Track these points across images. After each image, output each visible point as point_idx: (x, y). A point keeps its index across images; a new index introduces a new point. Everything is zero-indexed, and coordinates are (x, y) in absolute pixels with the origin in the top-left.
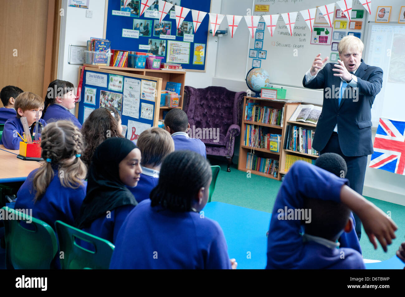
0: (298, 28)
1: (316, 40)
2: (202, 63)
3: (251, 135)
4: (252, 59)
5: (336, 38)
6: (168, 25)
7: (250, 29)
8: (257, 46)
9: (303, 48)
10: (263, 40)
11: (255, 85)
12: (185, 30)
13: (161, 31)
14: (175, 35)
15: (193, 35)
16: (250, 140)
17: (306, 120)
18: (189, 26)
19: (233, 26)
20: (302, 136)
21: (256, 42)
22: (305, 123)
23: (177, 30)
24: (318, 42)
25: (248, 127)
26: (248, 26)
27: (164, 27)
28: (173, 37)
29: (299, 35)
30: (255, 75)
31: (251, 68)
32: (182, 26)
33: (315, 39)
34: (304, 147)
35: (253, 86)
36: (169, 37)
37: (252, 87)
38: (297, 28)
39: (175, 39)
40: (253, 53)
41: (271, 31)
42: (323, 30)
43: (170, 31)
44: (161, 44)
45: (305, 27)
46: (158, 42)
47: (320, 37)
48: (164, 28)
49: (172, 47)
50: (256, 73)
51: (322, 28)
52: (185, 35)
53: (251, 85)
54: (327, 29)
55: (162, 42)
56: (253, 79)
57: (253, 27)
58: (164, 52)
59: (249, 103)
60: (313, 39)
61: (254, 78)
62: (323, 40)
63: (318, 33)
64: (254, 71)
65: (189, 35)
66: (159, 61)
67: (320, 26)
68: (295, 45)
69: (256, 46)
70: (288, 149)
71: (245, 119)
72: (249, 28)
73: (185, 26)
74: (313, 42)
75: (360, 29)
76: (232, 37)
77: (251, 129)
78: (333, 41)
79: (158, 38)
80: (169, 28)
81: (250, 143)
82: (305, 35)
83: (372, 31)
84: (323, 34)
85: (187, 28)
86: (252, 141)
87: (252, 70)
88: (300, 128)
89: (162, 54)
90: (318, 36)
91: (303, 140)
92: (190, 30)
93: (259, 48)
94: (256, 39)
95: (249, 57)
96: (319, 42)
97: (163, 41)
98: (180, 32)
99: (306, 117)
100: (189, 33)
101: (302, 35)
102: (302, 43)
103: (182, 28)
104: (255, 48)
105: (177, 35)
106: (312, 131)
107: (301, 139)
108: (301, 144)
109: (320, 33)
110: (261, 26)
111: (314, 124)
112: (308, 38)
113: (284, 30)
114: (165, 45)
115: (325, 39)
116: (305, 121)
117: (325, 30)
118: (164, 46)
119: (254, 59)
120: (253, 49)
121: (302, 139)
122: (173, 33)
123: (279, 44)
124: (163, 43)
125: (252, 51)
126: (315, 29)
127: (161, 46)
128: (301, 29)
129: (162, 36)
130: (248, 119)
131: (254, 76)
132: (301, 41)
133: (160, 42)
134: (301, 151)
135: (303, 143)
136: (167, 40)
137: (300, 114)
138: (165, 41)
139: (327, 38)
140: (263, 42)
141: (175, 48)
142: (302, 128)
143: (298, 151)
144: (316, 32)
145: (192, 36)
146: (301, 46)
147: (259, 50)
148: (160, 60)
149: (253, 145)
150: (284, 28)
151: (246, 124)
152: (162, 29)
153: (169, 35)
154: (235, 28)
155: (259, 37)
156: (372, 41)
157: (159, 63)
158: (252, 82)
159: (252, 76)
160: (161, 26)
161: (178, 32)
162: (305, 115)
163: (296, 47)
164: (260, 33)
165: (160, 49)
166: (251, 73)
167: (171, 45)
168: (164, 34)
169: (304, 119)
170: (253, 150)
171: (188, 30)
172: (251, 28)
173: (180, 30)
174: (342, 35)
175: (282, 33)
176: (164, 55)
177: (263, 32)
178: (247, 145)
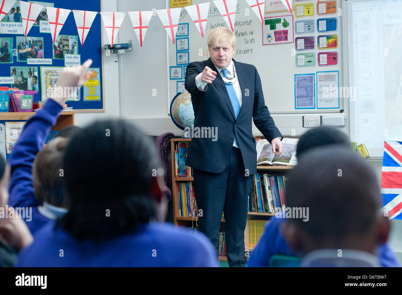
0: (241, 23)
1: (270, 38)
2: (98, 98)
3: (188, 199)
4: (176, 81)
5: (300, 31)
6: (38, 43)
7: (168, 30)
8: (181, 61)
9: (252, 53)
10: (188, 49)
11: (186, 119)
12: (66, 48)
13: (28, 53)
14: (51, 57)
15: (79, 56)
16: (189, 207)
17: (272, 162)
18: (71, 42)
19: (140, 28)
20: (269, 188)
21: (179, 55)
22: (271, 165)
23: (54, 50)
24: (273, 41)
25: (183, 187)
26: (165, 25)
27: (32, 46)
28: (48, 62)
29: (243, 35)
30: (183, 103)
31: (176, 94)
32: (59, 43)
33: (269, 36)
34: (275, 204)
35: (183, 121)
36: (41, 62)
37: (181, 123)
38: (238, 24)
39: (51, 63)
40: (176, 72)
41: (201, 28)
43: (42, 52)
44: (30, 73)
45: (251, 21)
46: (25, 70)
47: (275, 32)
48: (32, 48)
49: (49, 76)
50: (185, 100)
51: (277, 20)
52: (66, 55)
53: (179, 119)
54: (284, 19)
55: (32, 70)
56: (181, 110)
57: (171, 26)
58: (37, 86)
59: (179, 149)
60: (265, 37)
61: (182, 108)
62: (282, 36)
63: (273, 28)
64: (181, 98)
65: (73, 56)
66: (30, 98)
67: (274, 16)
68: (239, 51)
69: (179, 61)
70: (251, 211)
71: (177, 174)
72: (166, 29)
73: (65, 43)
74: (266, 42)
75: (334, 12)
76: (141, 45)
77: (188, 189)
78: (296, 36)
79: (25, 64)
80: (41, 48)
81: (190, 211)
82: (252, 33)
83: (353, 13)
84: (279, 27)
85: (68, 45)
86: (192, 207)
87: (177, 98)
88: (265, 176)
89: (34, 89)
90: (273, 31)
91: (272, 194)
92: (73, 48)
93: (183, 63)
94: (177, 51)
95: (171, 79)
96: (276, 41)
97: (34, 69)
98: (58, 52)
99: (272, 156)
100: (72, 53)
101: (248, 34)
102: (249, 46)
103: (61, 46)
104: (177, 64)
105: (54, 58)
106: (284, 177)
107: (268, 192)
108: (269, 200)
109: (275, 26)
110: (183, 29)
111: (286, 165)
112: (258, 36)
114: (36, 74)
115: (283, 36)
116: (271, 164)
117: (283, 21)
118: (35, 77)
119: (178, 82)
120: (176, 65)
121: (270, 191)
122: (48, 55)
124: (34, 71)
125: (173, 70)
126: (267, 22)
127: (30, 77)
128: (245, 24)
129: (30, 61)
130: (181, 174)
131: (182, 105)
132: (247, 43)
133: (29, 71)
134: (271, 211)
135: (273, 198)
136: (39, 66)
137: (261, 153)
138: (36, 68)
139: (286, 32)
140: (188, 52)
141: (52, 77)
142: (268, 175)
143: (267, 211)
144: (269, 26)
145: (77, 58)
146: (248, 50)
147: (184, 67)
148: (31, 96)
149: (194, 214)
151: (178, 183)
152: (30, 49)
153: (42, 58)
154: (144, 31)
155: (182, 47)
156: (355, 27)
157: (30, 101)
158: (180, 115)
159: (179, 106)
160: (27, 46)
161: (55, 52)
162: (269, 153)
163: (242, 52)
164: (183, 40)
165: (30, 81)
166: (176, 101)
167: (46, 73)
168: (34, 57)
169: (269, 160)
170: (195, 222)
171: (70, 48)
172: (169, 28)
173: (58, 49)
174: (309, 25)
176: (37, 90)
177: (188, 38)
178: (185, 215)
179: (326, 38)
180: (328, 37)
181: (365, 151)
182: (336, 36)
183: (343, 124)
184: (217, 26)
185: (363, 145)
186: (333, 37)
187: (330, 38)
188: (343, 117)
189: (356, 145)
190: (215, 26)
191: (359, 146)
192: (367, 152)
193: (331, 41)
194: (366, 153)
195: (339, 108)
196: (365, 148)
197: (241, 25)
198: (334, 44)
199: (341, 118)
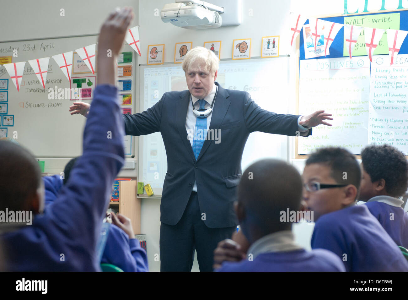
0: (53, 81)
8: (1, 111)
9: (61, 106)
10: (7, 101)
38: (50, 81)
41: (17, 84)
42: (84, 81)
45: (61, 80)
47: (81, 90)
51: (82, 79)
54: (89, 79)
62: (86, 94)
63: (79, 86)
67: (80, 77)
68: (50, 104)
75: (130, 75)
83: (145, 76)
93: (2, 113)
109: (81, 84)
110: (3, 84)
113: (34, 87)
115: (88, 93)
117: (87, 81)
123: (29, 105)
126: (75, 81)
128: (56, 82)
139: (90, 90)
140: (7, 104)
144: (76, 84)
146: (58, 104)
147: (3, 116)
150: (34, 83)
155: (2, 99)
156: (146, 88)
163: (52, 105)
164: (3, 93)
175: (31, 90)
177: (8, 91)
179: (122, 96)
180: (124, 96)
181: (151, 190)
182: (130, 95)
183: (133, 167)
184: (32, 82)
185: (149, 185)
186: (128, 95)
187: (126, 97)
188: (133, 161)
189: (143, 185)
190: (31, 83)
191: (145, 186)
192: (152, 190)
193: (126, 99)
194: (151, 192)
195: (131, 154)
196: (150, 187)
197: (53, 83)
198: (129, 102)
199: (132, 162)
